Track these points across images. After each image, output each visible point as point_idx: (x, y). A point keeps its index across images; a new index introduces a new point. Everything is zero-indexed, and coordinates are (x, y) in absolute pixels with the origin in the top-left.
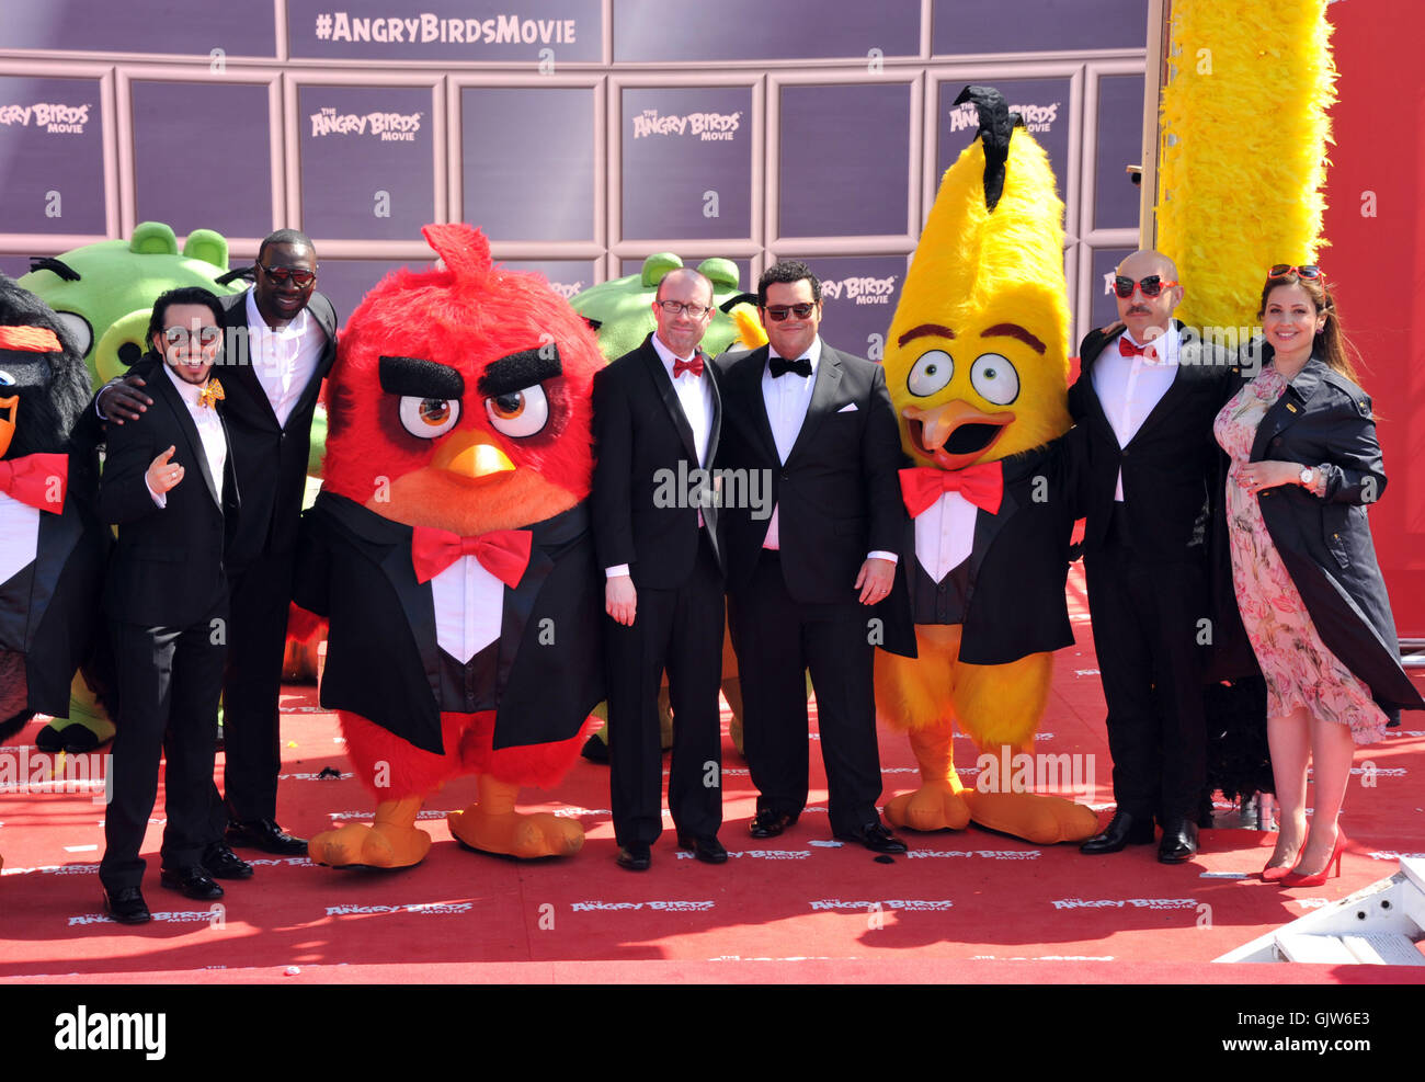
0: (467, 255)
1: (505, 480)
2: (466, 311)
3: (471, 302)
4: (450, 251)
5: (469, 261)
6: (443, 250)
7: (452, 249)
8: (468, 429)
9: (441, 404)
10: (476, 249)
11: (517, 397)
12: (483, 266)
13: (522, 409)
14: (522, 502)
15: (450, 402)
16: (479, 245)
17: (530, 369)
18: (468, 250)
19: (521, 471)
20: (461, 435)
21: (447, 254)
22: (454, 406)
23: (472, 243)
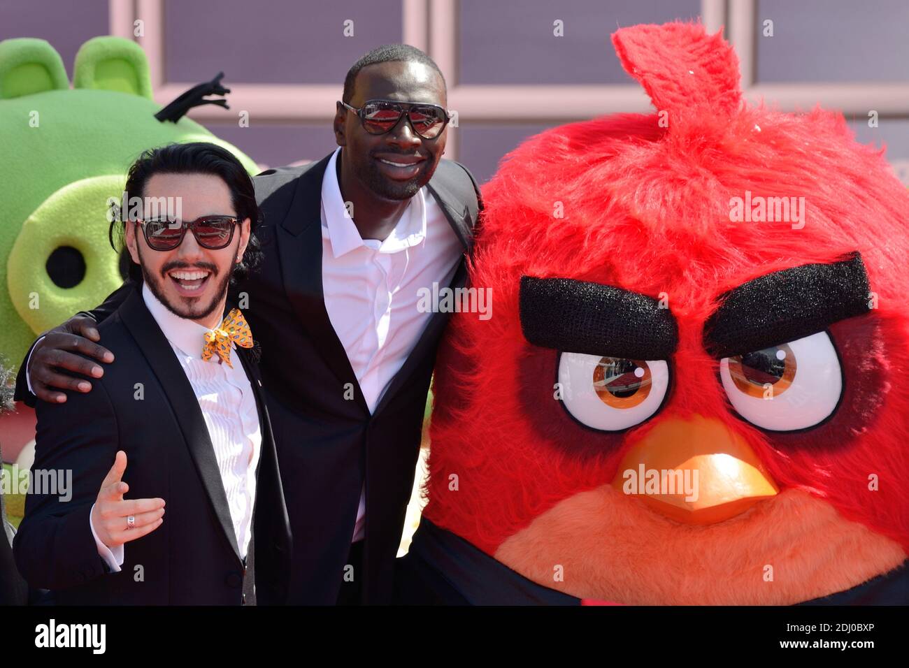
0: (693, 84)
1: (757, 513)
2: (687, 191)
3: (695, 175)
4: (661, 77)
5: (697, 94)
6: (648, 77)
7: (667, 73)
8: (686, 417)
9: (634, 367)
10: (712, 71)
11: (781, 355)
12: (722, 103)
13: (791, 377)
14: (791, 557)
15: (649, 363)
16: (719, 63)
17: (803, 302)
18: (696, 75)
19: (790, 497)
20: (672, 428)
21: (656, 83)
22: (658, 371)
23: (706, 60)
